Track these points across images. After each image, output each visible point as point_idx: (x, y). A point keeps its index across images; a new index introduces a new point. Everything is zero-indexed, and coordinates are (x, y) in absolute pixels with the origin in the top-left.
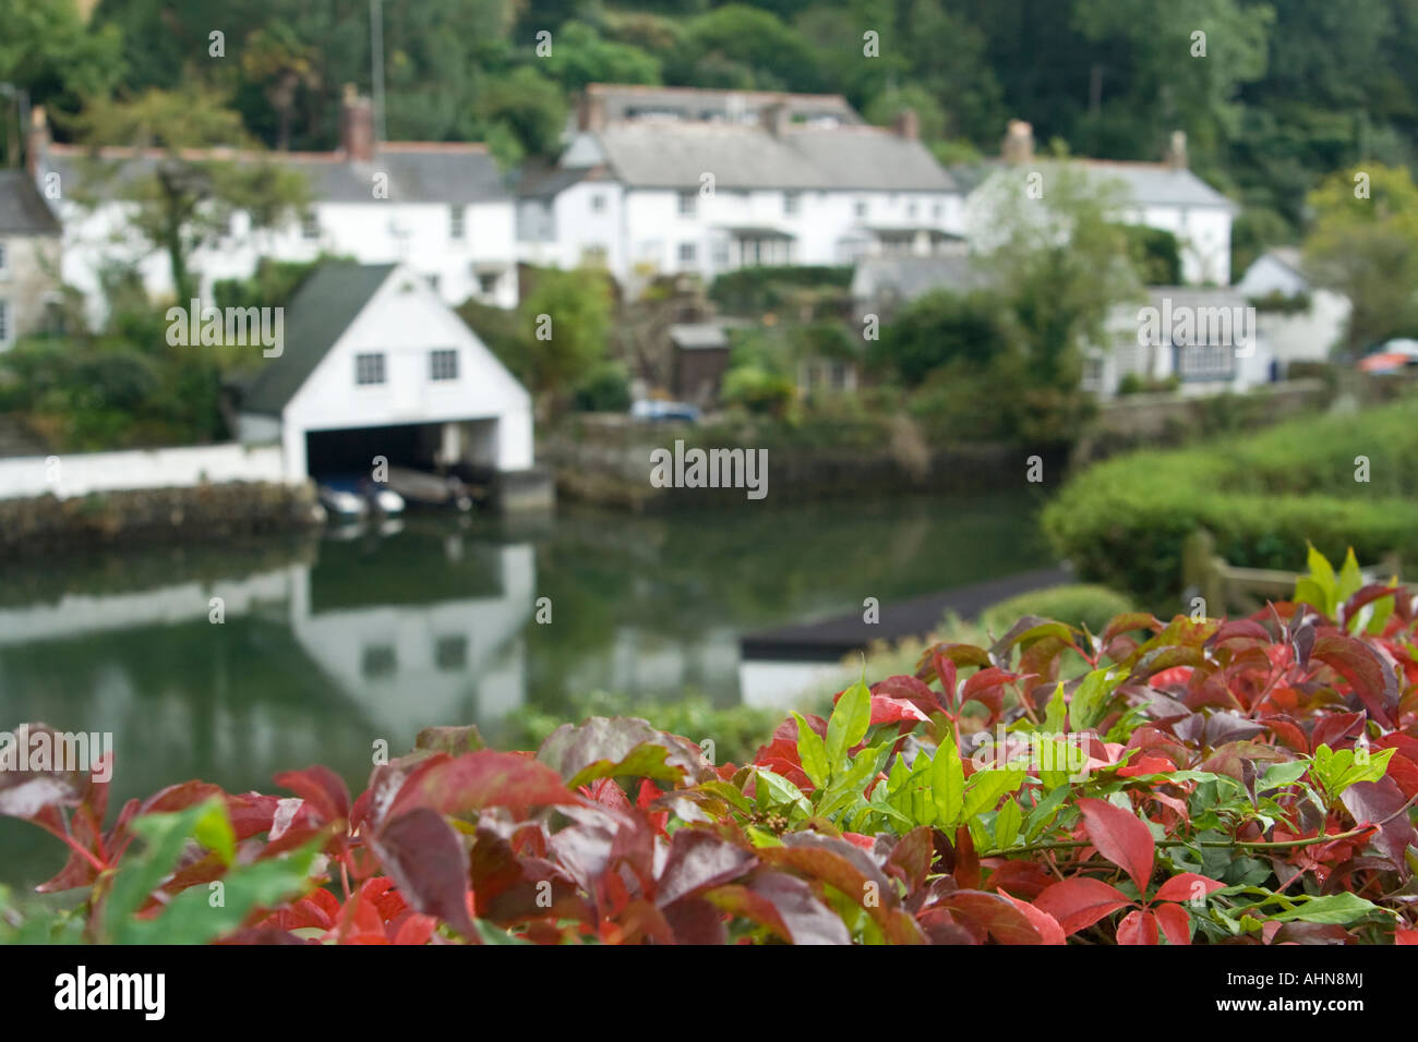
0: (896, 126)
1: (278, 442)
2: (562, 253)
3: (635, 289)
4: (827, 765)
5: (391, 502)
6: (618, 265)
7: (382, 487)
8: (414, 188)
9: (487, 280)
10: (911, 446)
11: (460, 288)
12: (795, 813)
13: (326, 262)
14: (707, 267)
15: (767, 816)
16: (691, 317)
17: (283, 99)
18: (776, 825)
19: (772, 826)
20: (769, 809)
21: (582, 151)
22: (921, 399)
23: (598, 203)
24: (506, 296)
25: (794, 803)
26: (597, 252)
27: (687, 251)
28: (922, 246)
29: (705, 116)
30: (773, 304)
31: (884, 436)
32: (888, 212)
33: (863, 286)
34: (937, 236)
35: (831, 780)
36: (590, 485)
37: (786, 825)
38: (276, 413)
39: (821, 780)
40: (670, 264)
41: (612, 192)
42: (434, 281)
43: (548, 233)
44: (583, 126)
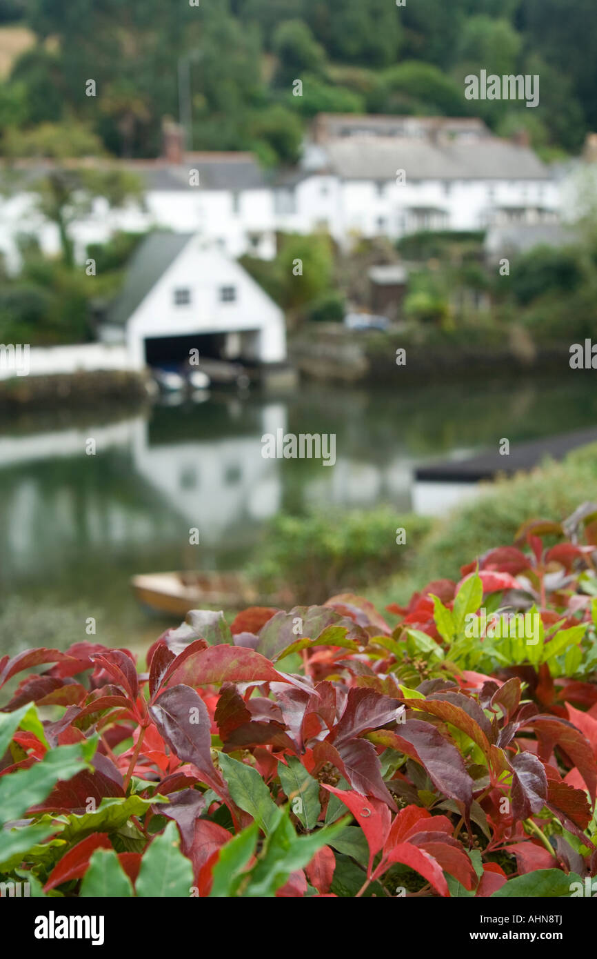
0: (514, 139)
1: (124, 343)
2: (301, 222)
3: (348, 245)
4: (453, 628)
5: (200, 380)
6: (338, 230)
7: (194, 369)
8: (210, 182)
9: (255, 239)
10: (523, 345)
11: (238, 246)
12: (432, 658)
13: (155, 231)
14: (394, 231)
15: (414, 660)
16: (383, 262)
17: (126, 127)
18: (420, 667)
19: (417, 667)
20: (416, 655)
21: (313, 157)
22: (530, 314)
23: (325, 191)
24: (267, 251)
25: (432, 652)
26: (323, 223)
27: (381, 221)
28: (531, 217)
29: (391, 134)
30: (437, 254)
31: (505, 338)
32: (509, 194)
33: (493, 243)
34: (540, 210)
35: (456, 637)
36: (320, 369)
37: (426, 666)
38: (122, 324)
39: (450, 638)
40: (370, 229)
41: (332, 183)
42: (221, 242)
43: (292, 210)
44: (315, 140)
